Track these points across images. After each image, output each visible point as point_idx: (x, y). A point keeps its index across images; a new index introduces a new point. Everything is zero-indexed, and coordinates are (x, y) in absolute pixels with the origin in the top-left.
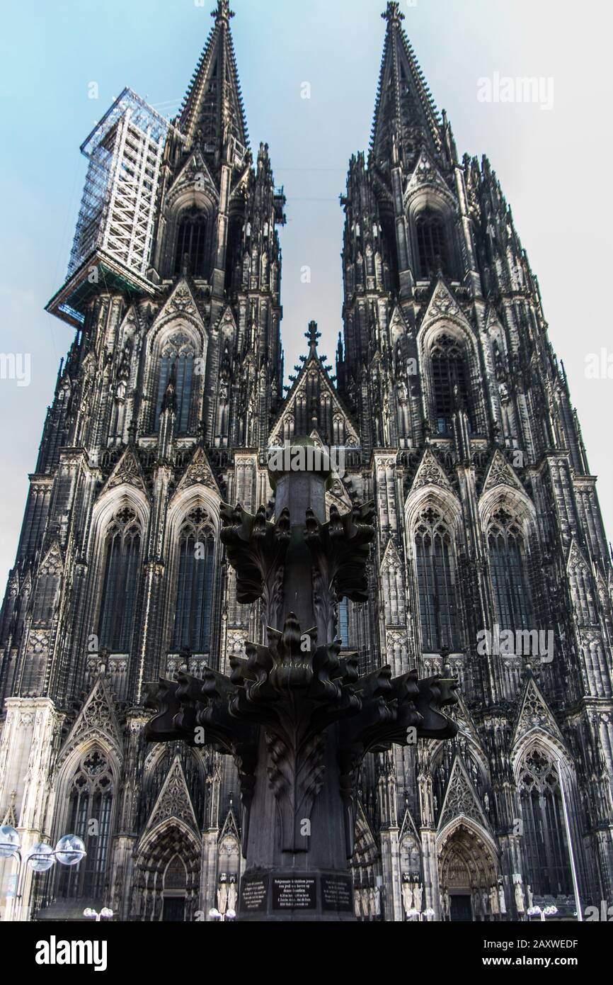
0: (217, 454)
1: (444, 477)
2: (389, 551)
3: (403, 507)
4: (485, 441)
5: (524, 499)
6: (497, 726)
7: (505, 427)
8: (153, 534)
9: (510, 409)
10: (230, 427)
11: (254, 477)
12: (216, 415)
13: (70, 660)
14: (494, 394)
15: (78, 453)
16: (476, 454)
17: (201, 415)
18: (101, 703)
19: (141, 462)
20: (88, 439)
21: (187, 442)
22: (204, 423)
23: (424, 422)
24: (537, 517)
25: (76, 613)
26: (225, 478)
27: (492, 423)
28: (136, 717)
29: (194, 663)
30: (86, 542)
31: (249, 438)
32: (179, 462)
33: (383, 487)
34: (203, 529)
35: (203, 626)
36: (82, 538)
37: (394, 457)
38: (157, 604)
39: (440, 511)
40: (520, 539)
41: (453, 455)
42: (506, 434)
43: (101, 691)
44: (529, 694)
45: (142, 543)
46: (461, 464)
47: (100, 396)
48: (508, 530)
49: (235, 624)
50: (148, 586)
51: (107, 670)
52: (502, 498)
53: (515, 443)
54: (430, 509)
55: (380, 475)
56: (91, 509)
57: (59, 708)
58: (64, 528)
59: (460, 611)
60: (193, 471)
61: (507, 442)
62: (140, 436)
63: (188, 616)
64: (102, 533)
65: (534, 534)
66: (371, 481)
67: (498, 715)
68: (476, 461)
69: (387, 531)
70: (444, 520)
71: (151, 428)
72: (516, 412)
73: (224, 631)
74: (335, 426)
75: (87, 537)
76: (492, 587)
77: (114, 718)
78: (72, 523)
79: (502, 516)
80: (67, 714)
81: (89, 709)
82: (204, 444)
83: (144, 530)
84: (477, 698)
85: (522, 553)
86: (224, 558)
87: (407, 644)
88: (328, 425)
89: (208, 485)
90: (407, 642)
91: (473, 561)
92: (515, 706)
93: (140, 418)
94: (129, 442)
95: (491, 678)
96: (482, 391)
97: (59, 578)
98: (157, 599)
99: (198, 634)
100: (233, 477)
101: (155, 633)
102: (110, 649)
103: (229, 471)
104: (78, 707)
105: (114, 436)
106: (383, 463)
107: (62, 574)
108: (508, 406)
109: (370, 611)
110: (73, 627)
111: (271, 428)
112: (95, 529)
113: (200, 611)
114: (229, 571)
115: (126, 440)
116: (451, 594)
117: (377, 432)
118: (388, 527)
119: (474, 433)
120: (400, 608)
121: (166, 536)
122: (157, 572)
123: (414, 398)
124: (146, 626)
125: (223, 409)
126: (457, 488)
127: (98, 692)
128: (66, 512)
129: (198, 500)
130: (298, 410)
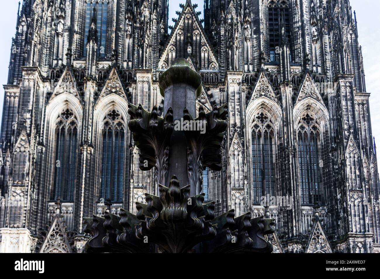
0: (125, 73)
1: (272, 91)
2: (235, 140)
3: (245, 112)
4: (300, 68)
5: (322, 108)
6: (296, 249)
7: (314, 58)
8: (85, 126)
9: (318, 45)
10: (133, 54)
11: (149, 89)
12: (123, 45)
13: (37, 206)
14: (308, 34)
15: (34, 71)
16: (294, 77)
17: (114, 45)
18: (58, 232)
19: (76, 78)
20: (40, 61)
21: (105, 64)
22: (116, 51)
23: (261, 54)
24: (330, 120)
25: (39, 177)
26: (131, 89)
27: (305, 55)
28: (80, 241)
29: (114, 209)
30: (43, 131)
31: (146, 62)
32: (100, 78)
33: (233, 98)
34: (117, 124)
35: (118, 186)
36: (40, 128)
37: (240, 77)
38: (90, 172)
39: (269, 115)
40: (318, 134)
41: (279, 77)
42: (314, 63)
43: (58, 225)
44: (316, 230)
45: (78, 133)
46: (284, 83)
47: (46, 31)
48: (311, 128)
49: (138, 185)
50: (83, 160)
51: (61, 212)
52: (309, 107)
53: (319, 69)
54: (262, 113)
55: (231, 90)
56: (45, 109)
57: (33, 235)
58: (28, 121)
59: (277, 179)
60: (110, 85)
61: (315, 68)
62: (74, 60)
63: (109, 180)
64: (53, 126)
65: (327, 131)
66: (225, 93)
67: (297, 243)
68: (293, 81)
69: (234, 127)
70: (270, 121)
71: (81, 55)
72: (321, 48)
73: (132, 189)
74: (202, 55)
75: (43, 128)
76: (298, 165)
77: (67, 241)
78: (33, 118)
79: (308, 119)
80: (38, 238)
81: (52, 235)
82: (116, 66)
83: (79, 124)
84: (284, 233)
85: (319, 143)
86: (131, 143)
87: (244, 199)
88: (198, 54)
89: (119, 95)
90: (244, 198)
91: (287, 148)
92: (307, 237)
93: (74, 47)
94: (67, 63)
95: (294, 221)
96: (300, 32)
97: (28, 154)
98: (90, 169)
99: (116, 191)
100: (136, 89)
101: (89, 190)
102: (62, 199)
103: (133, 85)
104: (45, 234)
105: (57, 59)
106: (233, 81)
107: (29, 151)
108: (317, 43)
109: (222, 179)
110: (38, 185)
111: (160, 56)
112: (48, 123)
113: (116, 177)
114: (134, 152)
115: (65, 63)
116: (273, 169)
117: (230, 60)
118: (235, 125)
119: (293, 63)
120: (241, 177)
121: (94, 128)
122: (89, 152)
123: (255, 36)
124: (83, 186)
125: (128, 41)
126: (280, 99)
127: (56, 226)
128: (29, 111)
129: (113, 105)
130: (178, 43)
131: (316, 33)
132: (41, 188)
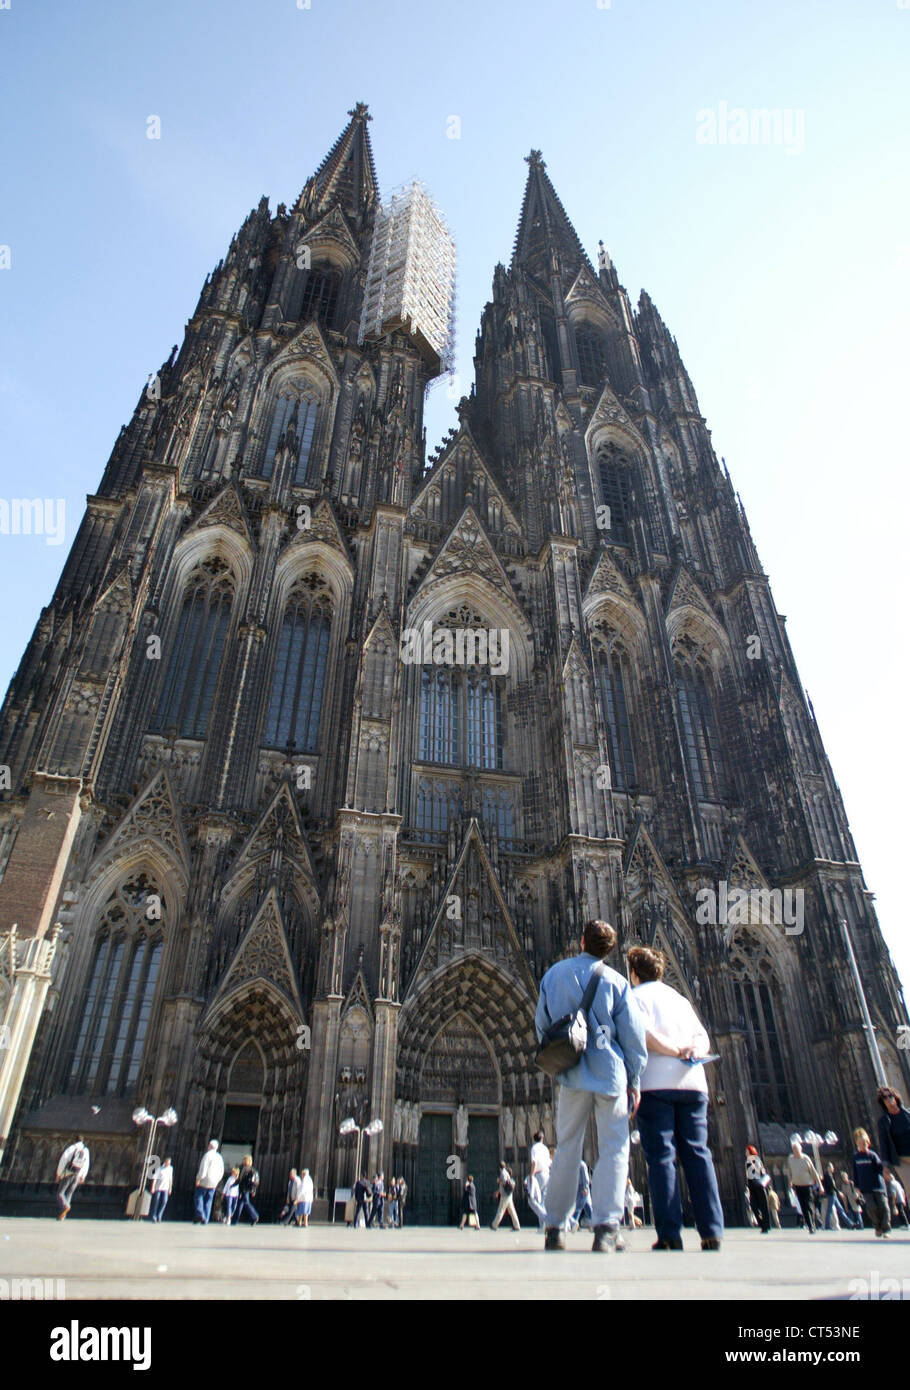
0: (346, 512)
1: (624, 585)
2: (572, 654)
4: (664, 558)
5: (714, 625)
7: (685, 548)
8: (256, 591)
9: (690, 529)
10: (363, 485)
12: (344, 469)
14: (672, 511)
16: (657, 568)
17: (325, 467)
18: (160, 803)
19: (246, 505)
21: (306, 493)
22: (330, 474)
23: (597, 524)
24: (731, 647)
26: (356, 540)
27: (673, 539)
28: (215, 826)
30: (162, 586)
34: (320, 598)
35: (308, 722)
36: (157, 580)
37: (574, 548)
39: (618, 625)
40: (709, 671)
41: (632, 564)
42: (687, 555)
43: (162, 784)
45: (235, 602)
46: (644, 574)
48: (696, 658)
49: (371, 714)
50: (245, 653)
51: (172, 758)
52: (688, 622)
53: (698, 565)
54: (605, 621)
56: (175, 547)
57: (98, 800)
58: (139, 558)
62: (244, 476)
63: (289, 706)
64: (182, 582)
65: (728, 667)
66: (539, 574)
68: (658, 575)
69: (569, 630)
70: (622, 636)
71: (259, 471)
72: (697, 532)
73: (357, 720)
74: (490, 510)
75: (163, 581)
77: (178, 826)
78: (150, 554)
79: (688, 643)
80: (107, 811)
81: (142, 808)
82: (329, 497)
83: (241, 586)
84: (673, 853)
89: (333, 546)
93: (247, 456)
94: (232, 478)
96: (658, 505)
97: (125, 619)
98: (255, 672)
100: (366, 541)
101: (248, 717)
102: (178, 731)
103: (361, 534)
104: (125, 804)
105: (211, 470)
107: (129, 614)
108: (687, 525)
112: (174, 573)
113: (304, 702)
115: (227, 475)
118: (570, 626)
119: (654, 548)
121: (273, 596)
122: (258, 639)
123: (583, 497)
124: (238, 704)
125: (354, 466)
126: (640, 599)
127: (157, 787)
128: (143, 540)
129: (315, 563)
130: (445, 485)
131: (684, 511)
132: (135, 700)
